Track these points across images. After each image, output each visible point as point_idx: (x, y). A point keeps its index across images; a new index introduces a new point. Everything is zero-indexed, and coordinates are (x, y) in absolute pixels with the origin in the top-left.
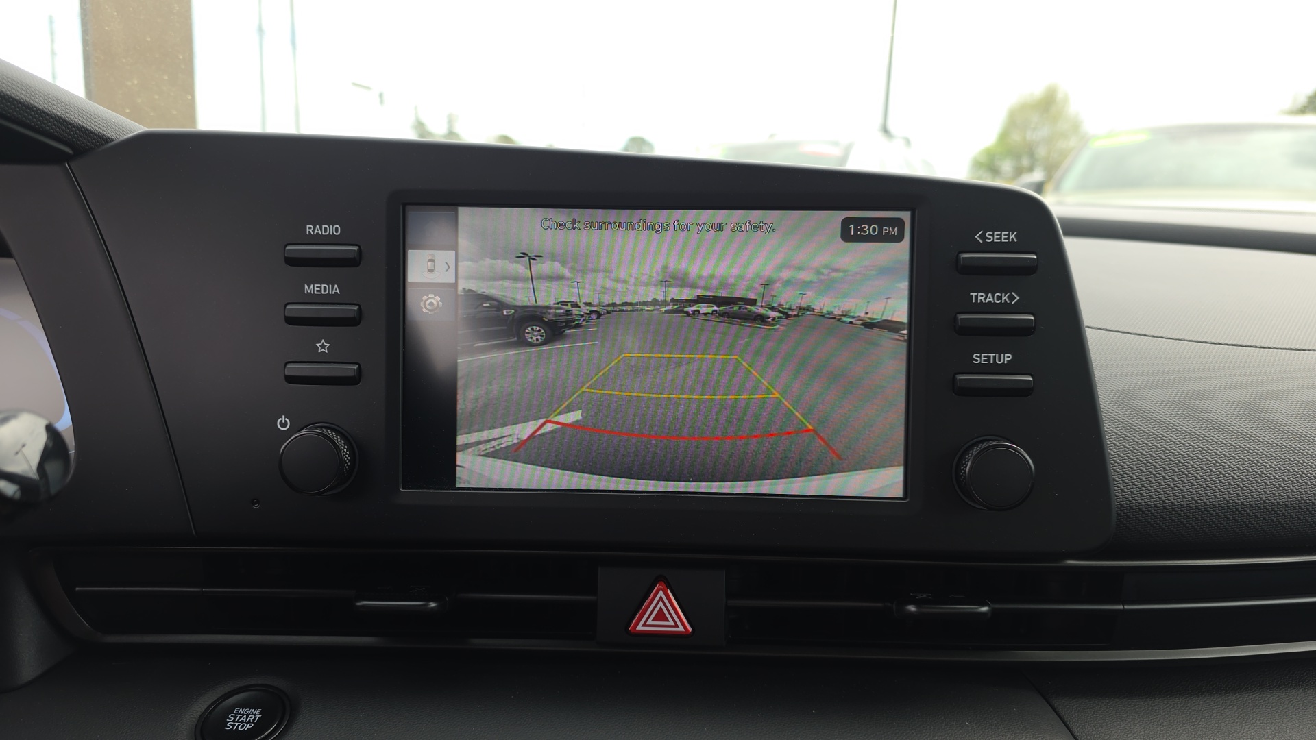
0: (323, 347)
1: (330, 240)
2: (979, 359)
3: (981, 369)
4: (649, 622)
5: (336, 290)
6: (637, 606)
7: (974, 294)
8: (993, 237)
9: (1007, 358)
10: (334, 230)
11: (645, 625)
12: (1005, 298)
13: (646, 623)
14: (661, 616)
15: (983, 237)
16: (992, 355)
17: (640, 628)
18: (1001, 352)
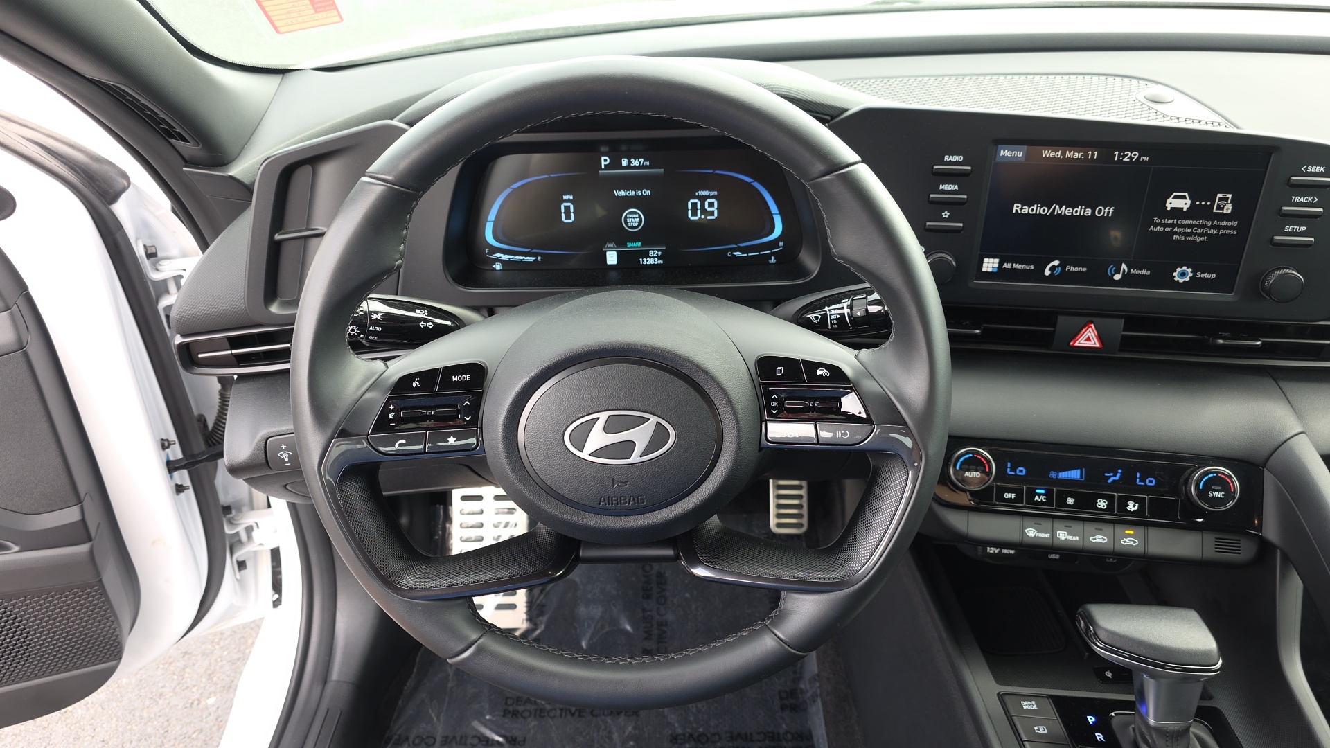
0: (946, 215)
1: (957, 163)
2: (1288, 229)
3: (1289, 234)
4: (1082, 342)
5: (956, 188)
6: (1076, 334)
7: (1293, 197)
8: (1311, 169)
9: (1304, 229)
10: (960, 158)
11: (1079, 343)
12: (1310, 199)
13: (1081, 342)
14: (1088, 339)
15: (1306, 169)
16: (1295, 227)
17: (1076, 344)
18: (1300, 225)
